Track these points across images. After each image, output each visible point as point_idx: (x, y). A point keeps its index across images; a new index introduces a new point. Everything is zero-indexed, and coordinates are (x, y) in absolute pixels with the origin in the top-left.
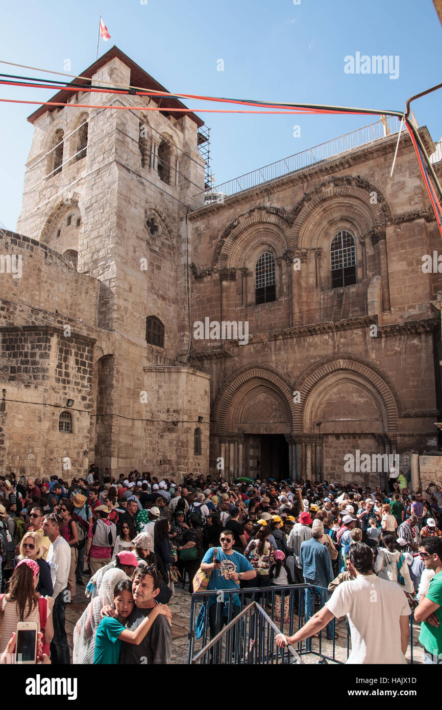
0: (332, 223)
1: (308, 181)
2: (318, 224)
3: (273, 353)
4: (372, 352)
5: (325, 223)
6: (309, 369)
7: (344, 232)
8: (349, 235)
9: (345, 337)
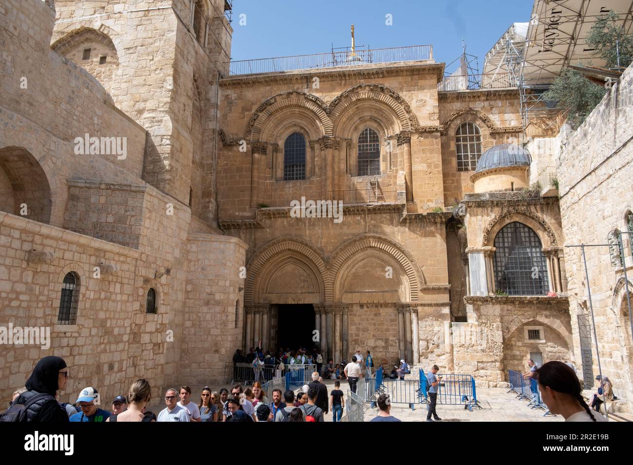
0: (362, 120)
1: (346, 80)
2: (350, 118)
3: (307, 228)
4: (398, 234)
5: (356, 118)
6: (343, 245)
7: (370, 130)
8: (374, 133)
9: (375, 220)
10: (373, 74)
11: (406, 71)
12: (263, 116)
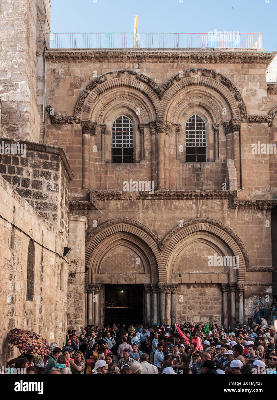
0: (191, 106)
1: (178, 62)
2: (180, 104)
3: (141, 211)
4: (228, 220)
5: (185, 104)
6: (176, 228)
7: (197, 117)
8: (201, 121)
9: (207, 205)
10: (206, 58)
11: (238, 58)
12: (92, 93)
